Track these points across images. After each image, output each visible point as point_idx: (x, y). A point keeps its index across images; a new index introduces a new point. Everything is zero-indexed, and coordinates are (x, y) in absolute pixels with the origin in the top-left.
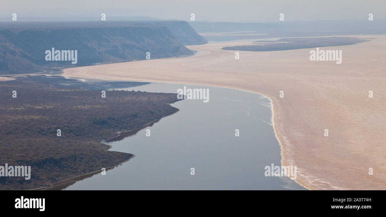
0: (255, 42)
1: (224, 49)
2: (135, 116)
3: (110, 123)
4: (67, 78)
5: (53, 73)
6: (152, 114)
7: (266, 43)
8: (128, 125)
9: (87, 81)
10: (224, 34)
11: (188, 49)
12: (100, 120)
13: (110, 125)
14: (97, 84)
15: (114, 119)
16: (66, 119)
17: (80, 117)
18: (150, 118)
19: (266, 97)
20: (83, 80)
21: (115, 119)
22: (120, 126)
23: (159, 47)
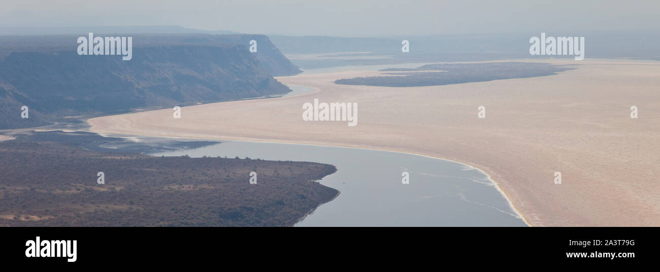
0: (382, 70)
1: (338, 82)
2: (280, 203)
3: (246, 215)
4: (104, 135)
5: (74, 127)
6: (303, 200)
7: (405, 72)
8: (277, 220)
9: (141, 140)
10: (319, 57)
11: (280, 83)
12: (229, 212)
13: (247, 220)
14: (165, 147)
15: (251, 209)
16: (173, 209)
17: (196, 207)
18: (303, 206)
19: (471, 167)
20: (137, 140)
21: (253, 209)
22: (263, 221)
23: (237, 80)
